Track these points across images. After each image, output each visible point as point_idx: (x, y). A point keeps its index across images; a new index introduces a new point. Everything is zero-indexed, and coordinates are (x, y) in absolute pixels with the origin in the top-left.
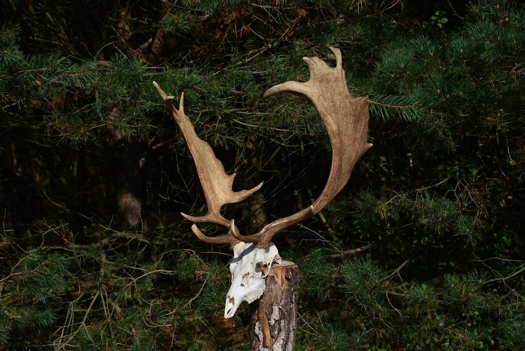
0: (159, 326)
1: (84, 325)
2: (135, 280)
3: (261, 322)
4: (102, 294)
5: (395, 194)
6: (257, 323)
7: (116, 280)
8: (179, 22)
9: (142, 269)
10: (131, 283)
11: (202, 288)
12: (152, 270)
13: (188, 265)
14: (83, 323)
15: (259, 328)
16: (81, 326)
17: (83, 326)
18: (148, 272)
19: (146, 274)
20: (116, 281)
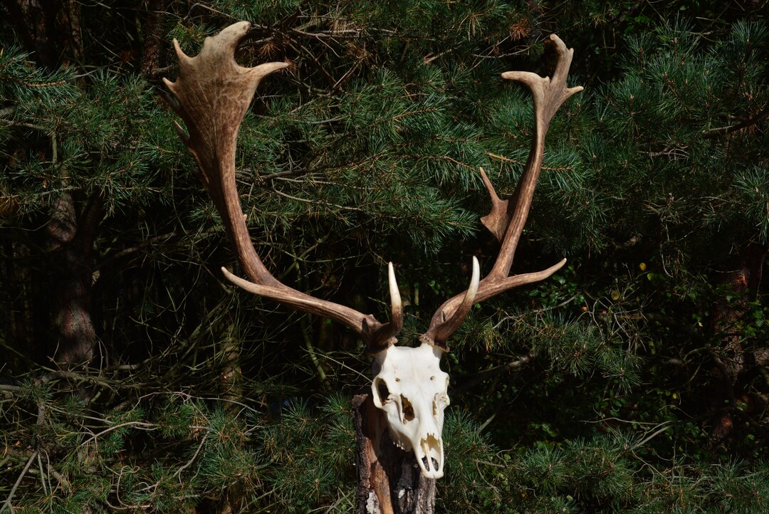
0: (130, 507)
1: (10, 505)
2: (95, 436)
3: (379, 492)
4: (39, 457)
5: (505, 315)
6: (371, 494)
7: (64, 435)
8: (197, 37)
9: (106, 421)
10: (90, 440)
11: (198, 450)
12: (121, 422)
13: (179, 415)
14: (8, 502)
15: (375, 502)
16: (4, 506)
17: (7, 507)
18: (116, 425)
19: (113, 428)
20: (65, 437)
